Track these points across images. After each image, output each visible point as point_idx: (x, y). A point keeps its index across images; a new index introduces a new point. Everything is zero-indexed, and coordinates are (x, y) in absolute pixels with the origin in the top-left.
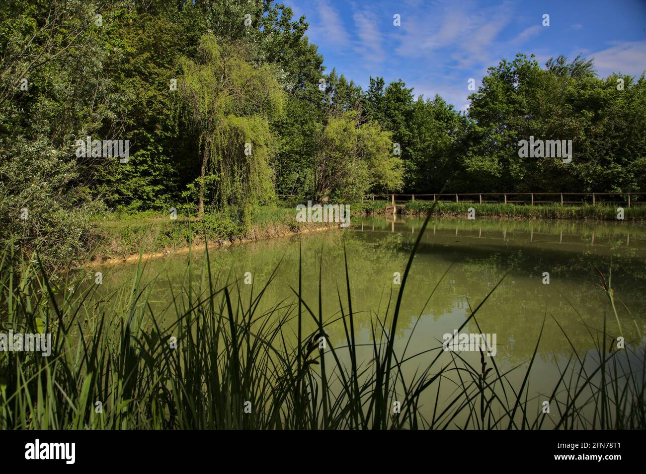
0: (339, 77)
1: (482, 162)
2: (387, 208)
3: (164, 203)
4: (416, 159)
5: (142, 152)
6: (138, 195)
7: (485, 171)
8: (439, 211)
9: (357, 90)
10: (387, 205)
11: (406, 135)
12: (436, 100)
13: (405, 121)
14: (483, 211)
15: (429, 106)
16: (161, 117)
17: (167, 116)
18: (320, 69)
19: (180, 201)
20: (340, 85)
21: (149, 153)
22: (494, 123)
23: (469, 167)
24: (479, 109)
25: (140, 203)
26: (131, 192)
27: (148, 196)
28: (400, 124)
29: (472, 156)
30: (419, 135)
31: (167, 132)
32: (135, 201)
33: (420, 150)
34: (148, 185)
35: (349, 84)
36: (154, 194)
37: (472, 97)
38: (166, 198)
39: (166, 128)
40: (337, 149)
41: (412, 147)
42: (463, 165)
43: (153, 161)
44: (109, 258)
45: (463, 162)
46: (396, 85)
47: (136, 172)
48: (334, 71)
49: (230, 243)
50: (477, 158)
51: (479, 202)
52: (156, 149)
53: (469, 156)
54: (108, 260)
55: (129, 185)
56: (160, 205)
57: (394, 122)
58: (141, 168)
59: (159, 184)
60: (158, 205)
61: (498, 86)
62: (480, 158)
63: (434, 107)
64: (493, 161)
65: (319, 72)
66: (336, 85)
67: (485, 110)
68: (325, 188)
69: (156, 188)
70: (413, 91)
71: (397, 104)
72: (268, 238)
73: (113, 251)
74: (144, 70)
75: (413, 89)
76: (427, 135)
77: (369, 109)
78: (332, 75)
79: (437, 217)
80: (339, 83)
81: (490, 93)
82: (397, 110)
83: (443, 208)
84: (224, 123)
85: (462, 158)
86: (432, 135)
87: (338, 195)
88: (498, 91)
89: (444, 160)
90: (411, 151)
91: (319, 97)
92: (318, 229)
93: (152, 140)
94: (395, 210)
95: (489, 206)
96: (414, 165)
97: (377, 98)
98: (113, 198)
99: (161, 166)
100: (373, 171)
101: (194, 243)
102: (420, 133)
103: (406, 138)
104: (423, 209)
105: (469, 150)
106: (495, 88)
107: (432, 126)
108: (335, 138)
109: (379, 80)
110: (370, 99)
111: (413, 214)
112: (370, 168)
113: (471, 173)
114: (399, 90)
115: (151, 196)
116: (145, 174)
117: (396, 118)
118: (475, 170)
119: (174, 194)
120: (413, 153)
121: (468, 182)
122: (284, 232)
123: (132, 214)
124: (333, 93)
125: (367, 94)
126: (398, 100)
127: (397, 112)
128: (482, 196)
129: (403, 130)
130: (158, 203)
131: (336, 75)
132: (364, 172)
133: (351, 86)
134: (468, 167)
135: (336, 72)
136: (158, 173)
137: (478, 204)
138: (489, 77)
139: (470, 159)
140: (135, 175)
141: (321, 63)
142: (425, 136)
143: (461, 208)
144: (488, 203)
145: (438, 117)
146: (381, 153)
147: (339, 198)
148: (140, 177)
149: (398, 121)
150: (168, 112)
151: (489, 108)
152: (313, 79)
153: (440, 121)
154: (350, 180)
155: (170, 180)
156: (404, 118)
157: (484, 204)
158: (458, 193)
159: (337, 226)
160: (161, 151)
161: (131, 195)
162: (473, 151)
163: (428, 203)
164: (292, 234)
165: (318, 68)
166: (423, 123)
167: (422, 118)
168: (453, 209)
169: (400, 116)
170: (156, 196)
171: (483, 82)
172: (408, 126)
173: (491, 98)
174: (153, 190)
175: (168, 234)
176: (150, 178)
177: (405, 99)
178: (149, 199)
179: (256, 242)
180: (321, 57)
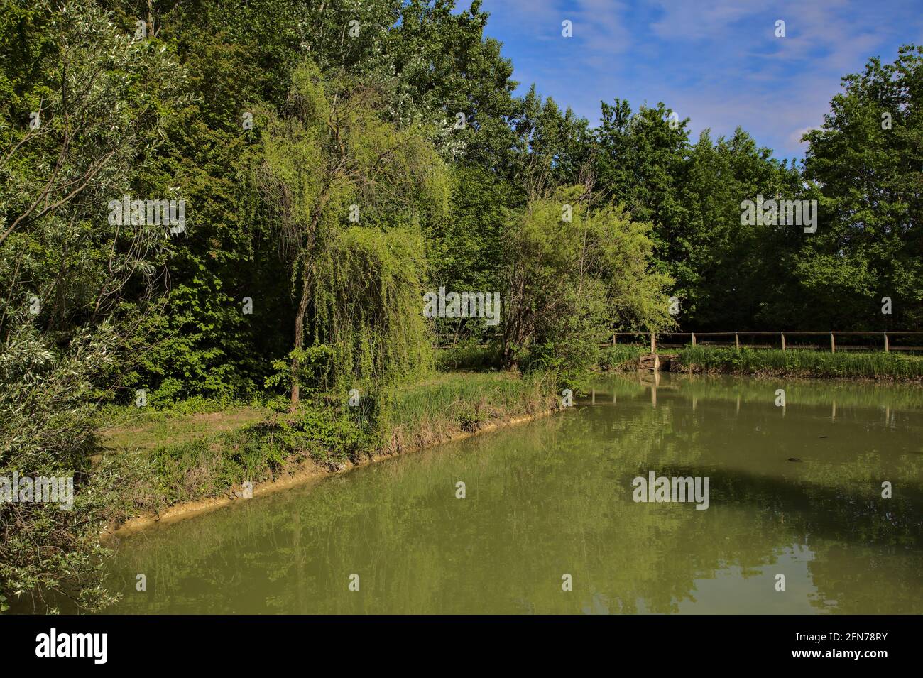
0: (543, 103)
1: (834, 266)
2: (642, 358)
3: (223, 381)
4: (697, 259)
5: (184, 289)
6: (174, 370)
7: (840, 285)
8: (746, 366)
9: (579, 127)
10: (642, 352)
11: (676, 213)
12: (737, 139)
13: (674, 184)
14: (839, 368)
15: (722, 150)
16: (220, 226)
17: (232, 224)
18: (507, 87)
19: (253, 374)
20: (545, 117)
21: (195, 291)
22: (858, 189)
23: (807, 277)
24: (826, 160)
25: (177, 385)
26: (162, 366)
27: (192, 371)
28: (664, 190)
29: (811, 256)
30: (703, 213)
31: (230, 252)
32: (167, 381)
33: (704, 242)
34: (193, 349)
35: (563, 116)
36: (204, 366)
37: (812, 137)
38: (226, 372)
39: (228, 245)
40: (548, 261)
41: (689, 237)
42: (795, 273)
43: (202, 305)
44: (129, 518)
45: (794, 266)
46: (652, 115)
47: (171, 327)
48: (532, 90)
49: (351, 465)
50: (824, 259)
51: (830, 349)
52: (210, 283)
53: (806, 256)
54: (128, 522)
55: (159, 353)
56: (216, 387)
57: (653, 187)
58: (181, 320)
59: (213, 345)
60: (212, 387)
61: (865, 112)
62: (830, 259)
63: (732, 153)
64: (857, 264)
65: (504, 94)
66: (538, 118)
67: (839, 162)
68: (524, 334)
69: (208, 355)
70: (687, 124)
71: (658, 152)
72: (421, 448)
73: (136, 502)
74: (187, 139)
75: (688, 120)
76: (718, 212)
77: (605, 163)
78: (530, 98)
79: (742, 378)
80: (542, 113)
81: (848, 127)
82: (657, 162)
83: (754, 361)
84: (341, 238)
85: (792, 258)
86: (728, 211)
87: (550, 350)
88: (866, 123)
89: (755, 262)
90: (686, 244)
91: (505, 143)
92: (513, 422)
93: (202, 268)
94: (657, 364)
95: (852, 357)
96: (694, 272)
97: (617, 141)
98: (129, 380)
99: (219, 314)
100: (617, 300)
101: (285, 472)
102: (704, 209)
103: (677, 219)
104: (714, 362)
105: (807, 244)
106: (859, 118)
107: (728, 194)
108: (544, 241)
109: (621, 104)
110: (604, 143)
111: (694, 373)
112: (610, 296)
113: (811, 289)
114: (661, 125)
115: (199, 372)
116: (188, 329)
117: (656, 180)
118: (819, 284)
119: (241, 363)
120: (691, 249)
121: (805, 306)
122: (450, 434)
123: (162, 407)
124: (531, 134)
125: (598, 133)
126: (660, 143)
127: (657, 167)
128: (835, 336)
129: (670, 202)
130: (211, 382)
131: (538, 99)
132: (599, 306)
133: (567, 118)
134: (805, 277)
135: (537, 93)
136: (211, 327)
137: (827, 353)
138: (845, 96)
139: (808, 261)
140: (168, 331)
141: (509, 75)
142: (715, 215)
143: (792, 361)
144: (849, 351)
145: (740, 173)
146: (633, 265)
147: (551, 355)
148: (178, 336)
149: (661, 185)
150: (231, 216)
151: (847, 159)
152: (493, 107)
153: (744, 181)
154: (573, 320)
155: (233, 338)
156: (671, 179)
157: (839, 354)
158: (786, 329)
159: (549, 412)
160: (218, 288)
161: (161, 371)
162: (814, 245)
163: (723, 350)
164: (464, 435)
165: (503, 86)
166: (710, 188)
167: (709, 178)
168: (776, 364)
169: (663, 176)
170: (207, 369)
171: (833, 106)
172: (680, 196)
173: (851, 138)
174: (203, 360)
175: (236, 458)
176: (197, 337)
177: (673, 141)
178: (195, 376)
179: (398, 458)
180: (509, 62)
